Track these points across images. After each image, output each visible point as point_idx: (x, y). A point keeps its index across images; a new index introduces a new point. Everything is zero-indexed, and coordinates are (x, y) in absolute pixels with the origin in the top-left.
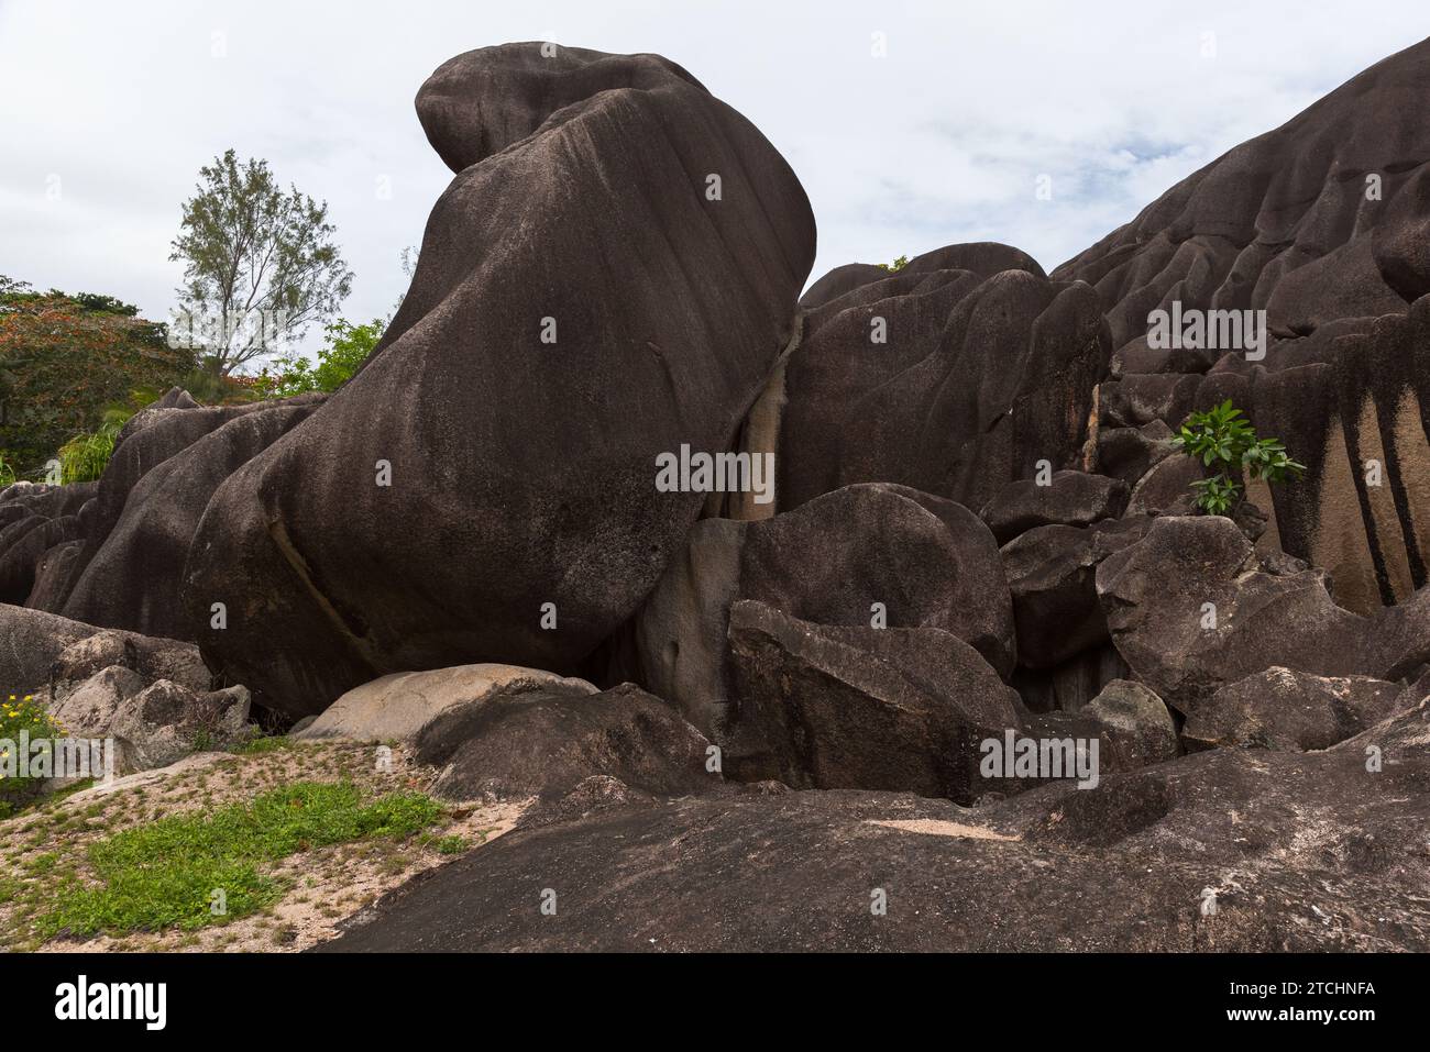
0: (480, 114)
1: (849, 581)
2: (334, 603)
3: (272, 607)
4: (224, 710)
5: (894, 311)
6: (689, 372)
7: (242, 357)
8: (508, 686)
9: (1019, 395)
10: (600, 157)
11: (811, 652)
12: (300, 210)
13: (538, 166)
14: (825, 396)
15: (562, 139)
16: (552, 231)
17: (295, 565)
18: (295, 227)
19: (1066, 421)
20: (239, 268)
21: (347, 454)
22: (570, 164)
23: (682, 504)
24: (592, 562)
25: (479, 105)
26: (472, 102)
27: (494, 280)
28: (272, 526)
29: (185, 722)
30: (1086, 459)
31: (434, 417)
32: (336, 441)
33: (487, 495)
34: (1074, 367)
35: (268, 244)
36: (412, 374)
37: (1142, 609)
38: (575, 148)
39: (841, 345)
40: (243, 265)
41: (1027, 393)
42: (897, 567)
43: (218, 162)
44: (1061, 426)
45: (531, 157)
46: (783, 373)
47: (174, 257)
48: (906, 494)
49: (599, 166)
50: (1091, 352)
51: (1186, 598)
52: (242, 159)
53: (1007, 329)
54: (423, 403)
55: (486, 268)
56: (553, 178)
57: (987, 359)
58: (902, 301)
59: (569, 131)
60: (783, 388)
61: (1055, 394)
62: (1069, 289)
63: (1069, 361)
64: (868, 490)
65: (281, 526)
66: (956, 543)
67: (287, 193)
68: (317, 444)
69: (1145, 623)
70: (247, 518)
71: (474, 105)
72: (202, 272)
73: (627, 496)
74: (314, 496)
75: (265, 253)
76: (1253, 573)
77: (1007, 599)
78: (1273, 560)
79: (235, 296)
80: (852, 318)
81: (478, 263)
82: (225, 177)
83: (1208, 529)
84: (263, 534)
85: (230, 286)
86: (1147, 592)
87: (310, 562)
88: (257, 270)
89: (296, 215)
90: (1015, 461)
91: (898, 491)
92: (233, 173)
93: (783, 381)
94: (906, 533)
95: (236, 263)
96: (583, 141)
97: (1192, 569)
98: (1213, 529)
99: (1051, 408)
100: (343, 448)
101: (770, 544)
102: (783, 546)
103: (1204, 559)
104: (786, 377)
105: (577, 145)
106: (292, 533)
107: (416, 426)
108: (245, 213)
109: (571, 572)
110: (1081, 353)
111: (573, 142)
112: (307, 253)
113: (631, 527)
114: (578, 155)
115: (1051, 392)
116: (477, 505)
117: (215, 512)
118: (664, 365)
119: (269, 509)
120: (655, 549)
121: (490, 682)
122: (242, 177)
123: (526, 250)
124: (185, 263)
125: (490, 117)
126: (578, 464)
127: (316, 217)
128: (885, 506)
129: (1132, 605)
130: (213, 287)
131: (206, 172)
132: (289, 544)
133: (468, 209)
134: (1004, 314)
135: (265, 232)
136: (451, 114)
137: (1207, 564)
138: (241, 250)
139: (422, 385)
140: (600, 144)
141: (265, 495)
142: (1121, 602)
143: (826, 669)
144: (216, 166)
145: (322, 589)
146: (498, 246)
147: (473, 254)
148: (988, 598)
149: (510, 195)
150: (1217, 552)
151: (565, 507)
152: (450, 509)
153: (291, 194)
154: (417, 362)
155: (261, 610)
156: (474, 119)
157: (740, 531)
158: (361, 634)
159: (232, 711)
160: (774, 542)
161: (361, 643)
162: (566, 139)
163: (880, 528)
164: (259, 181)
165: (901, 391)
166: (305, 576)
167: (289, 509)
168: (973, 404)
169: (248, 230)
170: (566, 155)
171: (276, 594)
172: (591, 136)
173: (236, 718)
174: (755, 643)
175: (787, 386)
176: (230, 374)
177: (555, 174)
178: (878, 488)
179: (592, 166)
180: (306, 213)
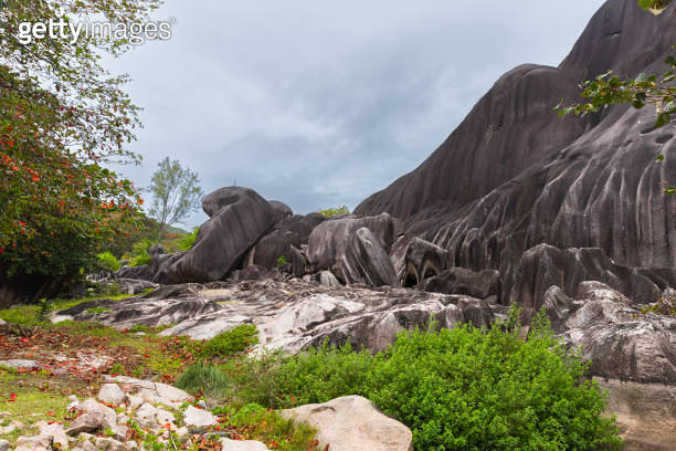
6: (229, 251)
12: (189, 176)
14: (261, 251)
18: (187, 181)
20: (169, 194)
35: (179, 186)
39: (264, 243)
43: (163, 161)
47: (150, 192)
52: (171, 160)
55: (202, 240)
60: (254, 251)
68: (183, 261)
70: (175, 269)
72: (157, 197)
75: (177, 189)
79: (168, 204)
82: (166, 166)
85: (166, 201)
88: (175, 195)
92: (168, 164)
93: (255, 249)
108: (171, 176)
112: (191, 189)
122: (171, 165)
124: (152, 194)
127: (194, 178)
130: (161, 201)
131: (160, 164)
135: (178, 182)
138: (170, 189)
144: (163, 163)
146: (204, 237)
153: (186, 171)
164: (176, 168)
169: (173, 182)
180: (191, 177)
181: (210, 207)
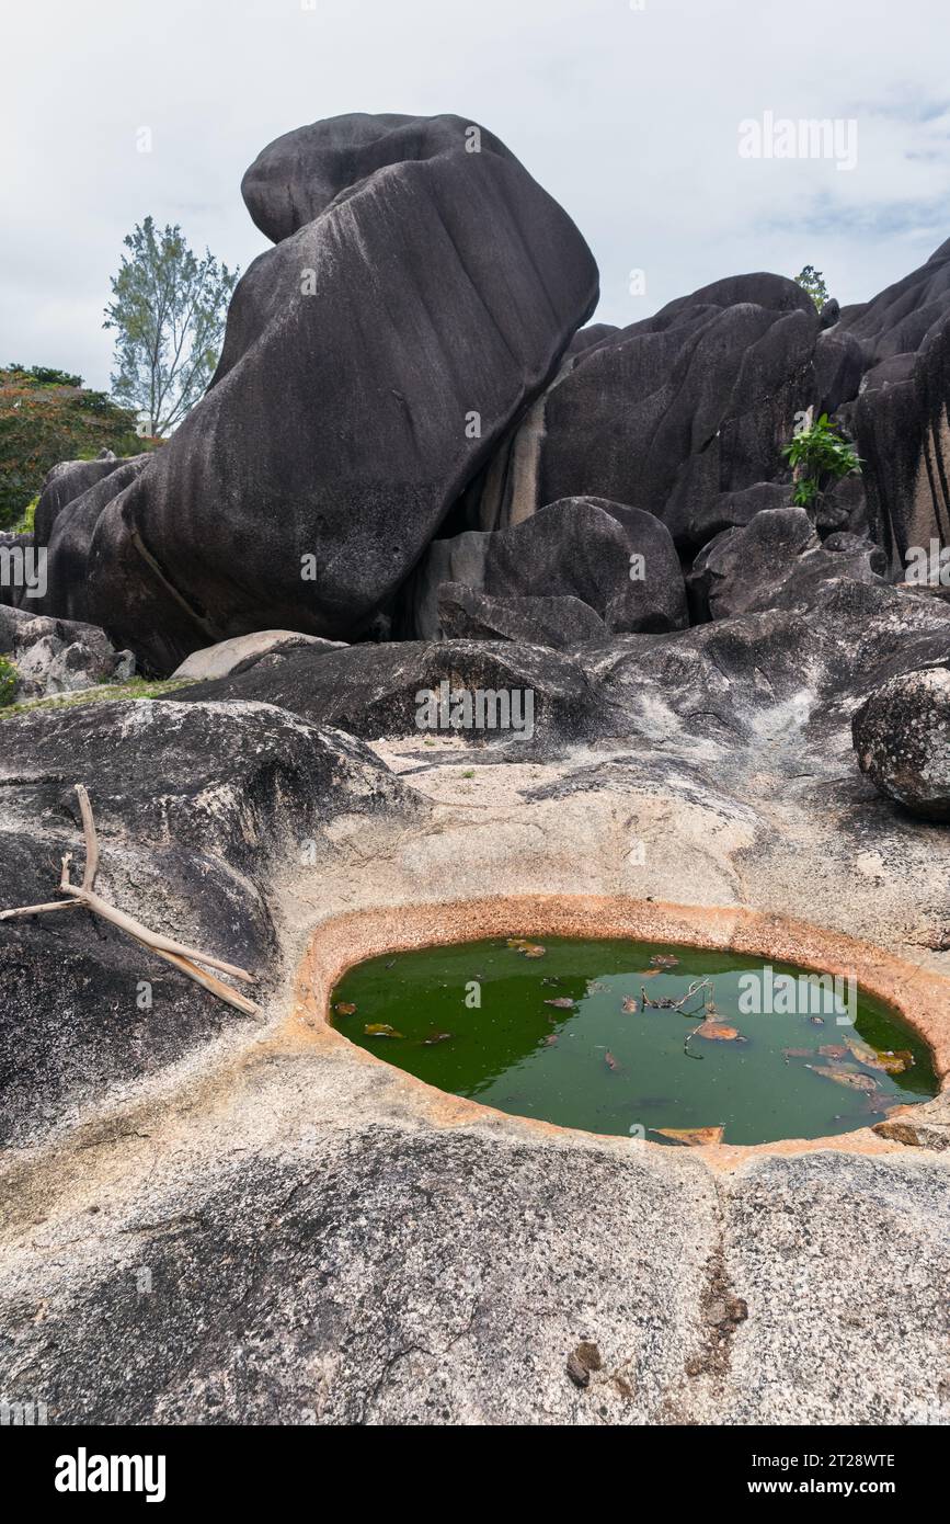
0: (290, 196)
1: (558, 575)
2: (181, 592)
3: (143, 597)
4: (117, 664)
5: (641, 348)
6: (429, 412)
7: (171, 420)
8: (286, 642)
9: (726, 418)
10: (363, 234)
11: (483, 614)
12: (215, 274)
13: (308, 250)
14: (579, 428)
15: (330, 223)
16: (313, 305)
17: (150, 563)
18: (210, 292)
19: (775, 439)
20: (163, 333)
21: (173, 484)
22: (335, 245)
23: (417, 516)
24: (346, 559)
25: (289, 188)
26: (283, 185)
27: (268, 349)
28: (132, 536)
29: (92, 670)
30: (795, 473)
31: (225, 454)
32: (165, 475)
33: (263, 509)
34: (785, 391)
35: (188, 307)
36: (210, 423)
37: (728, 581)
38: (340, 231)
39: (593, 382)
40: (166, 330)
41: (734, 417)
42: (590, 562)
43: (138, 229)
44: (771, 445)
45: (302, 243)
46: (543, 410)
47: (107, 325)
48: (600, 505)
49: (361, 244)
50: (804, 375)
51: (764, 571)
52: (159, 225)
53: (725, 360)
54: (217, 445)
55: (263, 340)
56: (318, 260)
57: (705, 388)
58: (649, 338)
59: (336, 215)
60: (542, 423)
61: (764, 416)
62: (783, 319)
63: (779, 386)
64: (569, 502)
65: (138, 536)
66: (633, 541)
67: (200, 256)
68: (155, 478)
69: (729, 591)
70: (119, 533)
71: (285, 187)
72: (130, 340)
73: (370, 509)
74: (155, 515)
75: (184, 318)
76: (814, 550)
77: (679, 586)
78: (843, 541)
79: (162, 361)
80: (604, 356)
81: (258, 336)
82: (144, 243)
83: (784, 518)
84: (128, 544)
85: (156, 353)
86: (736, 567)
87: (160, 562)
88: (179, 335)
89: (210, 278)
90: (722, 477)
91: (593, 503)
92: (151, 241)
93: (543, 417)
94: (595, 535)
95: (160, 330)
96: (348, 223)
97: (771, 549)
98: (788, 517)
99: (759, 428)
100: (170, 479)
101: (505, 549)
102: (513, 550)
103: (780, 541)
104: (546, 413)
105: (342, 227)
106: (145, 541)
107: (213, 462)
109: (330, 565)
110: (792, 377)
111: (338, 224)
113: (374, 533)
114: (342, 236)
115: (760, 415)
116: (255, 516)
117: (100, 530)
118: (406, 409)
119: (128, 525)
120: (396, 549)
121: (275, 640)
122: (159, 244)
123: (292, 322)
124: (115, 332)
125: (299, 198)
126: (331, 485)
128: (581, 513)
129: (723, 577)
130: (142, 351)
131: (128, 241)
132: (145, 550)
133: (255, 292)
134: (724, 346)
135: (185, 295)
136: (267, 199)
137: (781, 544)
138: (164, 314)
139: (217, 431)
140: (364, 224)
141: (125, 514)
142: (716, 575)
143: (491, 625)
144: (136, 233)
145: (171, 582)
146: (272, 321)
147: (256, 328)
148: (660, 585)
149: (286, 276)
150: (787, 536)
151: (320, 517)
152: (238, 519)
153: (205, 258)
154: (213, 414)
155: (137, 599)
156: (285, 200)
157: (485, 541)
158: (202, 615)
159: (122, 666)
160: (508, 548)
161: (202, 621)
162: (333, 222)
163: (576, 532)
164: (174, 248)
165: (634, 420)
166: (158, 572)
167: (141, 523)
168: (689, 428)
169: (169, 296)
170: (332, 237)
171: (145, 588)
172: (355, 216)
173: (125, 669)
174: (452, 611)
175: (546, 421)
176: (163, 436)
177: (321, 255)
178: (576, 500)
179: (354, 244)
180: (220, 277)
181: (285, 195)
